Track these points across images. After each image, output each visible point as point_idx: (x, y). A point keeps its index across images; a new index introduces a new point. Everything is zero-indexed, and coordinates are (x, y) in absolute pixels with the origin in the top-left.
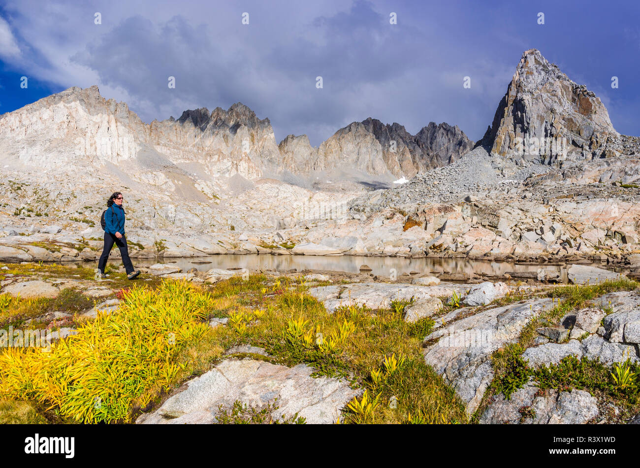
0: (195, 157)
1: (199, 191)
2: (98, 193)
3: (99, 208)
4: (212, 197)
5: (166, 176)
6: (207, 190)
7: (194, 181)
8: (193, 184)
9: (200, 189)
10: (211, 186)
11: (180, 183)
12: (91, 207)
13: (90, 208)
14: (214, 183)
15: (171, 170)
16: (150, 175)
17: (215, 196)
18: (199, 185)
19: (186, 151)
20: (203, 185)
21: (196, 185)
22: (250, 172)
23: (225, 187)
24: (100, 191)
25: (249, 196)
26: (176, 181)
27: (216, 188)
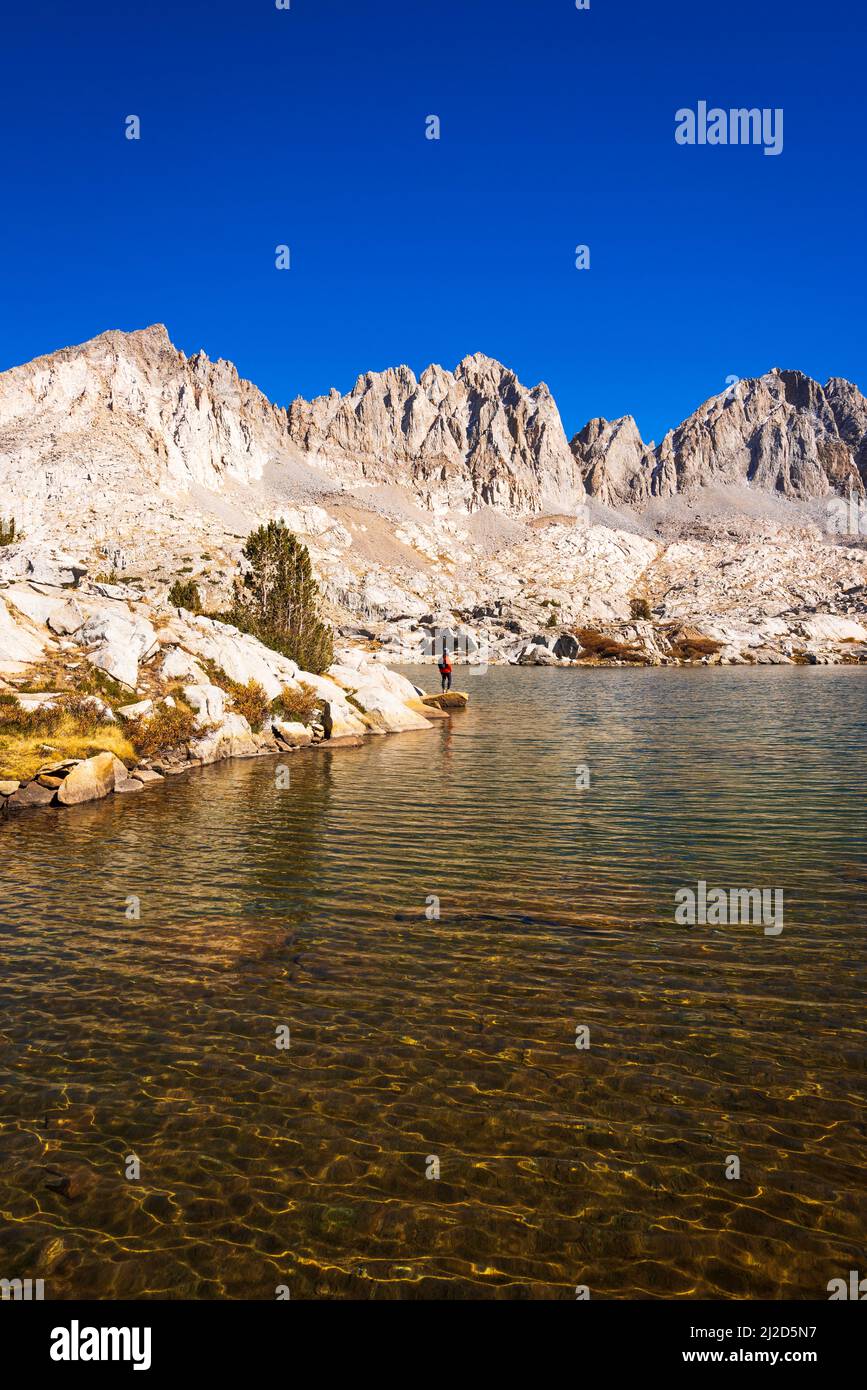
0: (391, 474)
1: (407, 546)
2: (163, 545)
3: (160, 581)
4: (436, 559)
5: (329, 514)
6: (422, 543)
7: (394, 525)
8: (393, 531)
9: (407, 542)
10: (432, 535)
11: (364, 529)
12: (139, 579)
13: (135, 580)
14: (438, 528)
15: (340, 501)
17: (442, 557)
18: (406, 531)
19: (370, 463)
20: (414, 532)
21: (399, 534)
22: (516, 503)
23: (463, 536)
24: (168, 541)
25: (520, 555)
26: (354, 526)
27: (444, 540)
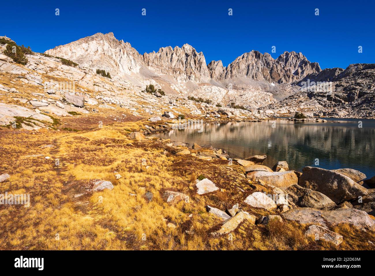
0: (168, 72)
5: (156, 81)
6: (177, 89)
7: (170, 85)
9: (173, 88)
10: (178, 87)
11: (164, 85)
14: (179, 85)
15: (157, 78)
16: (148, 81)
17: (181, 92)
19: (163, 69)
20: (174, 86)
21: (171, 86)
22: (196, 80)
23: (185, 87)
25: (197, 92)
26: (161, 84)
27: (181, 88)
